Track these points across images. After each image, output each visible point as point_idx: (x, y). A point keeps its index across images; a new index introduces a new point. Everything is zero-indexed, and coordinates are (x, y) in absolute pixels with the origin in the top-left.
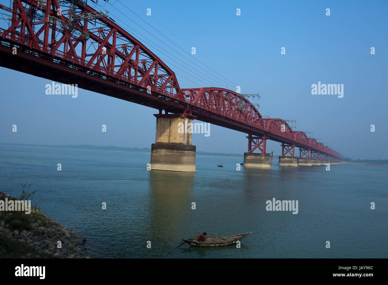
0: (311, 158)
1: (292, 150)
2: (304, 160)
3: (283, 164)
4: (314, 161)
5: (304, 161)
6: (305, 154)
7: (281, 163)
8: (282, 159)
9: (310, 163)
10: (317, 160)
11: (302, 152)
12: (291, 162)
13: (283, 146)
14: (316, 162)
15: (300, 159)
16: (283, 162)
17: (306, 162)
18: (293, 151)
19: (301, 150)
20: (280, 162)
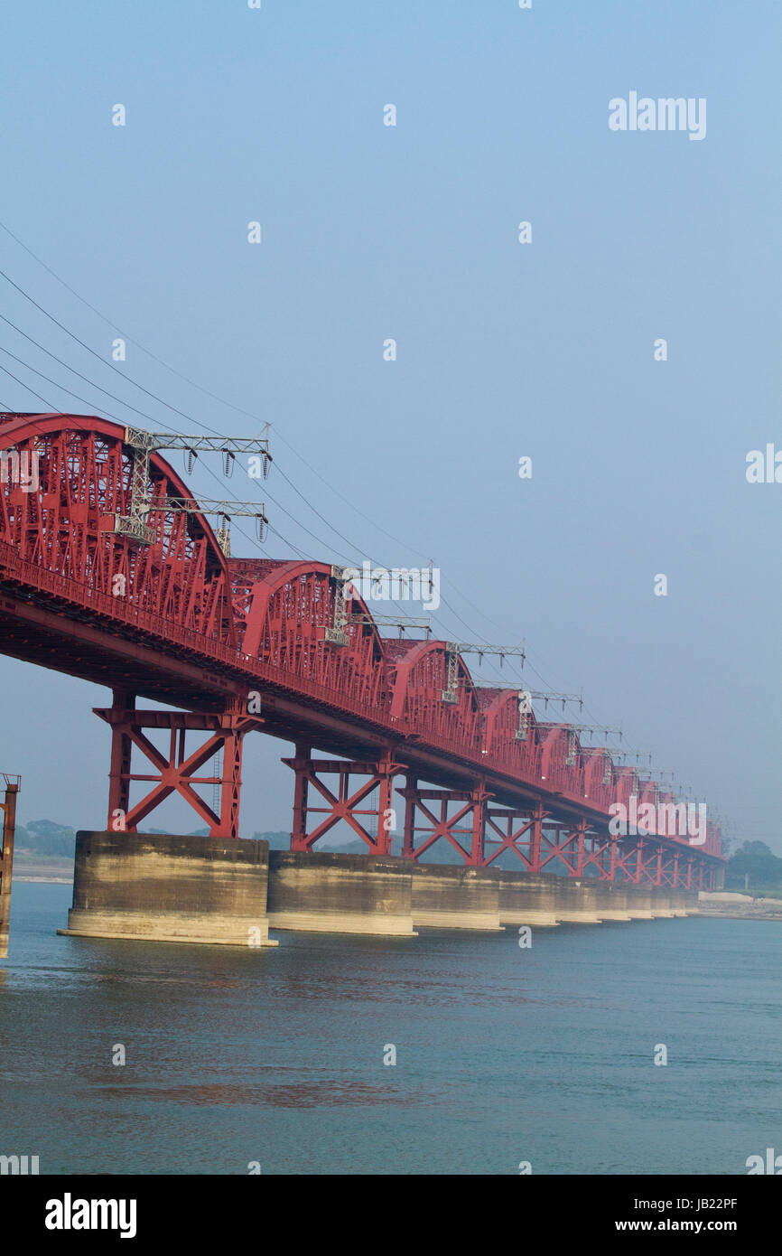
0: (411, 857)
1: (214, 767)
2: (334, 875)
3: (117, 919)
4: (437, 883)
5: (342, 890)
6: (344, 807)
7: (93, 908)
8: (106, 869)
9: (394, 911)
10: (472, 879)
11: (320, 786)
12: (201, 898)
13: (125, 723)
14: (457, 899)
15: (297, 865)
16: (121, 899)
17: (361, 899)
18: (232, 783)
19: (304, 769)
20: (84, 894)
